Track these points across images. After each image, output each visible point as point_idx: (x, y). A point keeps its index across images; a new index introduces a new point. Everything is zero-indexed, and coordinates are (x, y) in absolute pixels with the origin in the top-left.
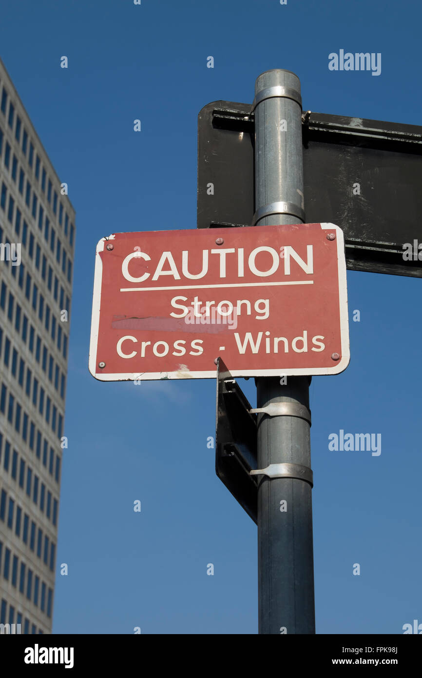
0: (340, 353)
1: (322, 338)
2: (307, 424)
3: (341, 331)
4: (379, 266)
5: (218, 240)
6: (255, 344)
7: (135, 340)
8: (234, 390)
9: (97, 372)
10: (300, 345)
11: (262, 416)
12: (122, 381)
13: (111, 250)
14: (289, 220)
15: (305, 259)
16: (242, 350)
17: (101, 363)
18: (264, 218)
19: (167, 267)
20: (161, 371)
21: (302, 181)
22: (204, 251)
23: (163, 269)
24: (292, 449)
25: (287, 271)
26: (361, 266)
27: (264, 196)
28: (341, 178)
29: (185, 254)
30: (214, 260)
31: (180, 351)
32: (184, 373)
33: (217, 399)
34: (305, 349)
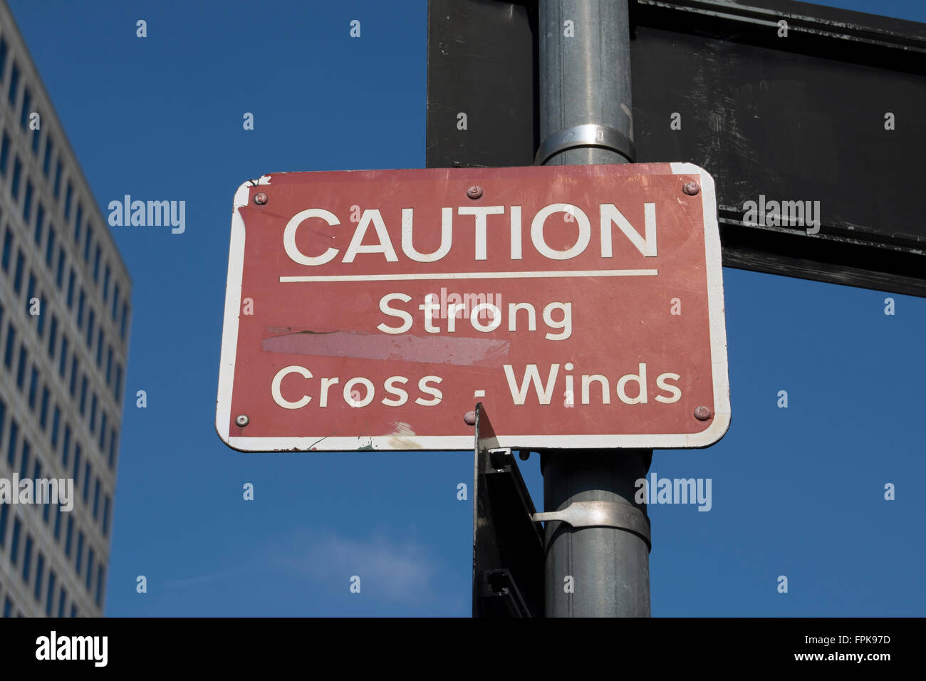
0: (712, 405)
1: (676, 377)
2: (645, 546)
3: (714, 366)
4: (771, 260)
5: (472, 189)
6: (545, 386)
7: (307, 374)
8: (508, 468)
9: (233, 433)
10: (632, 389)
11: (556, 527)
12: (282, 451)
13: (263, 204)
14: (608, 157)
15: (640, 228)
16: (519, 397)
17: (240, 417)
18: (559, 155)
19: (371, 237)
20: (359, 433)
21: (629, 91)
22: (443, 209)
23: (364, 243)
24: (616, 591)
25: (607, 251)
26: (737, 258)
27: (558, 114)
28: (696, 96)
29: (407, 215)
30: (464, 228)
31: (396, 398)
32: (405, 439)
33: (476, 483)
34: (643, 398)
